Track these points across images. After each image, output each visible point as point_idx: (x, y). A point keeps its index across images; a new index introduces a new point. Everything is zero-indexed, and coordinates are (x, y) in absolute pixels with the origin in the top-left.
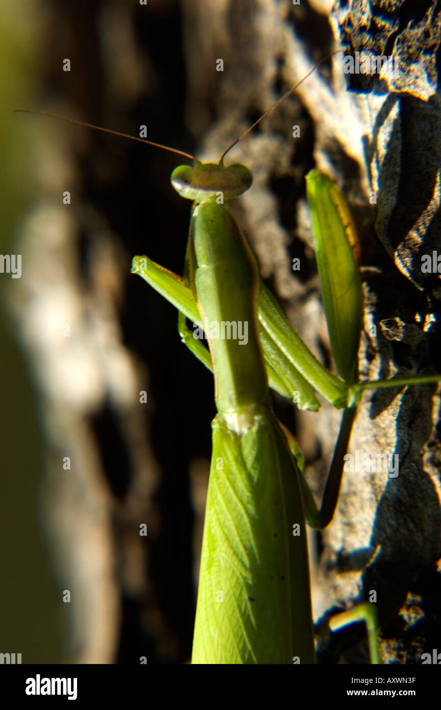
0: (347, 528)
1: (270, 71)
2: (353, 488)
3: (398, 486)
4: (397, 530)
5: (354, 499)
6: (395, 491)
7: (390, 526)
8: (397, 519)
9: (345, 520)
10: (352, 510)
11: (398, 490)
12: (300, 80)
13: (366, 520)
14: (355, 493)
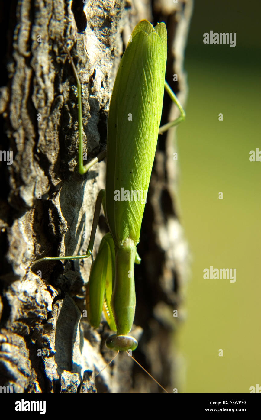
0: (92, 192)
1: (116, 371)
2: (89, 208)
3: (74, 212)
4: (74, 194)
5: (89, 204)
6: (75, 210)
7: (77, 195)
8: (74, 198)
9: (92, 195)
10: (90, 200)
11: (74, 210)
12: (105, 368)
13: (85, 196)
14: (88, 206)
